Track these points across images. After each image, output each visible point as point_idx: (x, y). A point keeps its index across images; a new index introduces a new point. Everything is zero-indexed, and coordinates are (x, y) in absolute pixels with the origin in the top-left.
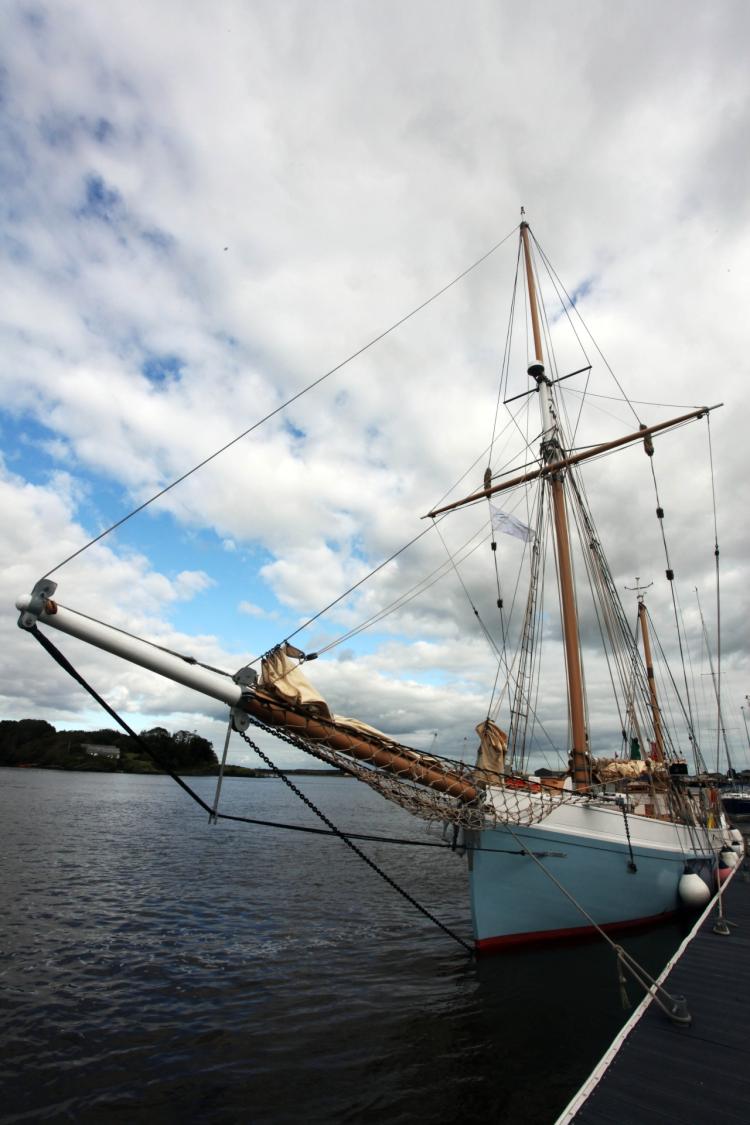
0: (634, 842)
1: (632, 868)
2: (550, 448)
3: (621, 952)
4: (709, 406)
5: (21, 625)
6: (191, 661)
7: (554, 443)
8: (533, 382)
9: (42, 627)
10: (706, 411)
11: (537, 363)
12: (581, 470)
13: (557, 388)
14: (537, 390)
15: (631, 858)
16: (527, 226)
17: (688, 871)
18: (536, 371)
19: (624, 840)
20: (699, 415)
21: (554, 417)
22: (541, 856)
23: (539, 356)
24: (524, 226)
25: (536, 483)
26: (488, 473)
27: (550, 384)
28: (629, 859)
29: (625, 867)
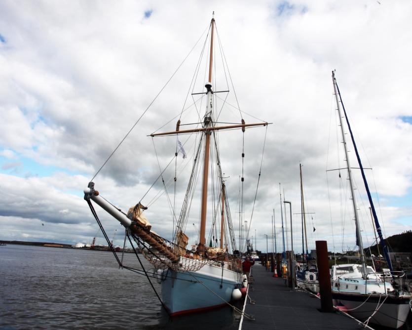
0: (224, 278)
1: (221, 287)
2: (208, 121)
3: (235, 308)
4: (268, 123)
5: (85, 199)
6: (120, 210)
7: (210, 118)
8: (206, 90)
9: (92, 201)
10: (267, 124)
11: (209, 83)
12: (219, 134)
13: (214, 95)
14: (207, 93)
15: (221, 283)
16: (214, 21)
17: (236, 288)
18: (208, 87)
19: (221, 277)
20: (264, 125)
21: (212, 107)
22: (195, 282)
23: (210, 80)
24: (213, 20)
25: (200, 133)
26: (179, 122)
27: (212, 93)
28: (221, 284)
29: (219, 287)
